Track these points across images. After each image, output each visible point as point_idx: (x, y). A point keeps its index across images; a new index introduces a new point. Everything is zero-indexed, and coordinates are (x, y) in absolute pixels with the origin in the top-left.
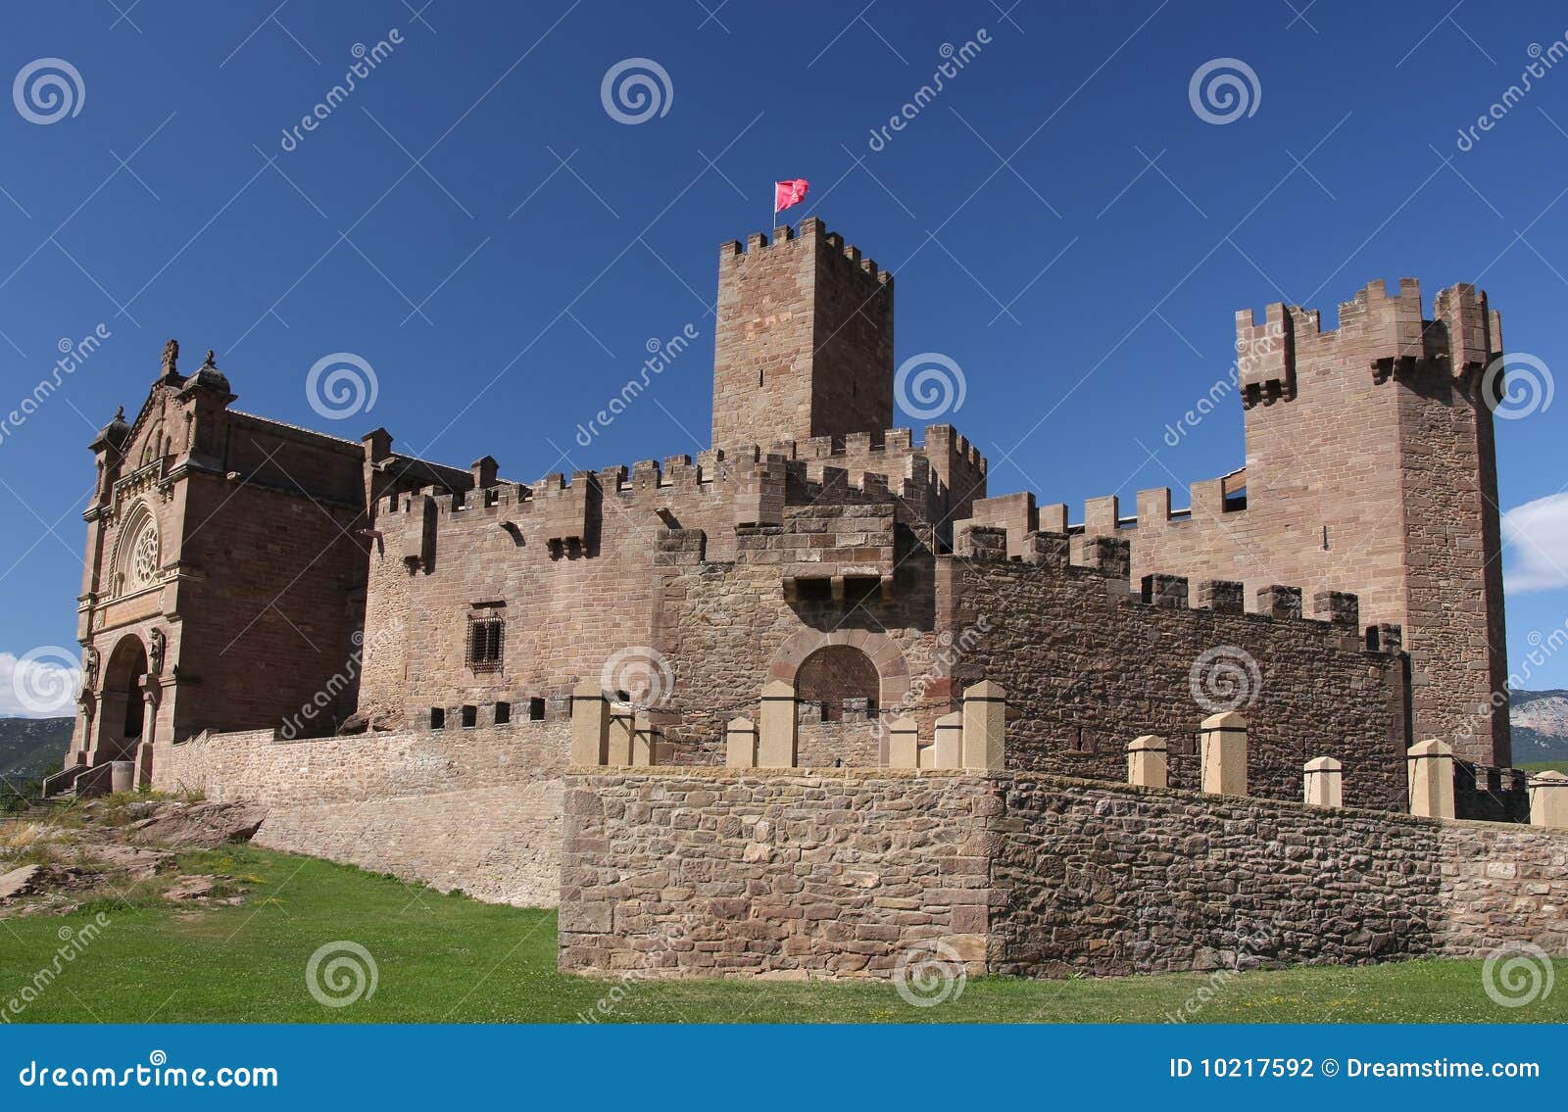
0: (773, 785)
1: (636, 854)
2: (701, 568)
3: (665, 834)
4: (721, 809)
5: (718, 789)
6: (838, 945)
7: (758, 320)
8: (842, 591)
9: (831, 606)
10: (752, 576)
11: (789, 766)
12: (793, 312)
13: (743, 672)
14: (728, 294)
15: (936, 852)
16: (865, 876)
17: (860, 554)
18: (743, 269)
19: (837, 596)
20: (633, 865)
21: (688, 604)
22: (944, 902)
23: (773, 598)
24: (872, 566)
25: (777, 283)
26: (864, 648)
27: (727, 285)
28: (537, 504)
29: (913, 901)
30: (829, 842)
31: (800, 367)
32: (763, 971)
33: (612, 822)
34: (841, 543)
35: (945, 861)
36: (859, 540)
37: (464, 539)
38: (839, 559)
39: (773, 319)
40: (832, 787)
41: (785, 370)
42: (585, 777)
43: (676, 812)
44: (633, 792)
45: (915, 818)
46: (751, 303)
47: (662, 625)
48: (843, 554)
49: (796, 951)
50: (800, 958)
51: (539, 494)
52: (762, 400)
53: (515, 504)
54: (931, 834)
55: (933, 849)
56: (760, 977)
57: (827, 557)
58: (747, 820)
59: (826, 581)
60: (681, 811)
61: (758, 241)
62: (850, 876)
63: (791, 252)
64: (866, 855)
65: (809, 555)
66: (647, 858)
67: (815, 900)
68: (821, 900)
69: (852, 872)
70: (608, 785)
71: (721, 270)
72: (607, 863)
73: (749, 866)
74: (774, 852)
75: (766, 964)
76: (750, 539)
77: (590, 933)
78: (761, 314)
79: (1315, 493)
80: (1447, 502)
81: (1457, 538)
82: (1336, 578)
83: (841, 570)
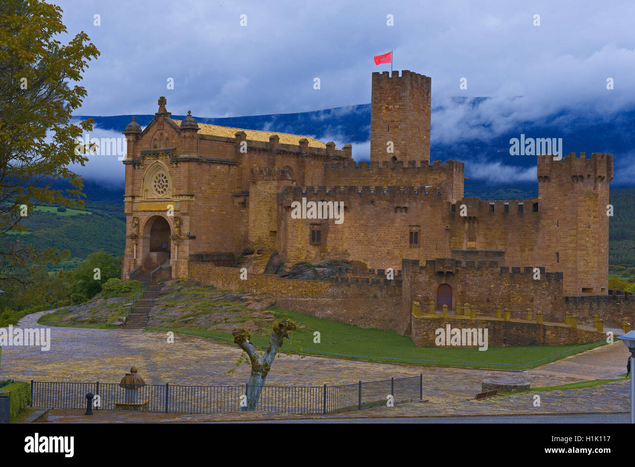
2: (419, 267)
7: (387, 106)
8: (446, 274)
9: (443, 276)
10: (429, 269)
12: (400, 106)
17: (449, 268)
23: (433, 274)
24: (451, 270)
25: (394, 94)
26: (450, 284)
28: (332, 193)
34: (446, 265)
36: (449, 265)
39: (392, 106)
41: (396, 127)
46: (384, 98)
52: (389, 136)
53: (323, 192)
57: (443, 268)
58: (441, 325)
59: (443, 272)
63: (400, 83)
65: (440, 267)
78: (388, 104)
79: (556, 210)
80: (589, 216)
81: (592, 226)
82: (560, 235)
83: (446, 270)
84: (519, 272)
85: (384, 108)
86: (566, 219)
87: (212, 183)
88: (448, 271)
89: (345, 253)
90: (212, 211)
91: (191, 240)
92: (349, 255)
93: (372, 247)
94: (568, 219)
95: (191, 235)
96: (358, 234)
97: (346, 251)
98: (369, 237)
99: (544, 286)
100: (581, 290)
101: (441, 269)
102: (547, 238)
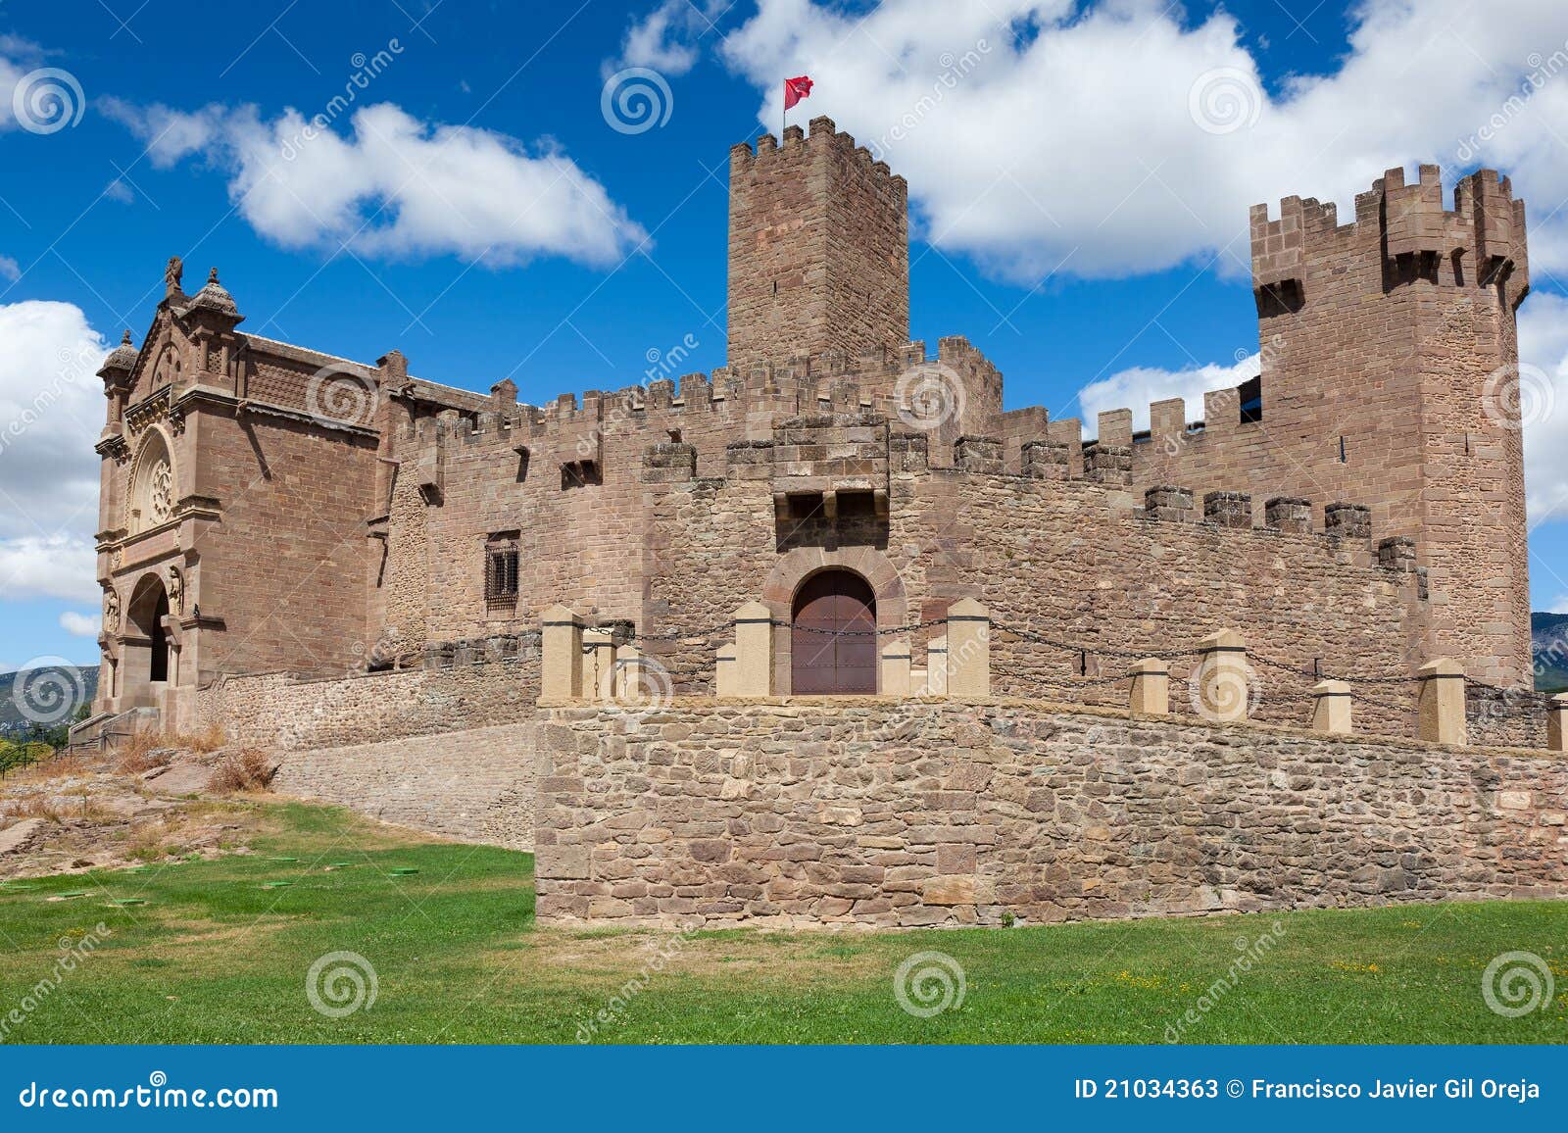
0: (750, 715)
1: (612, 793)
2: (693, 485)
3: (640, 771)
4: (697, 743)
5: (693, 721)
6: (822, 889)
7: (770, 228)
8: (835, 507)
9: (824, 524)
10: (744, 492)
11: (765, 693)
12: (805, 220)
13: (737, 596)
14: (739, 202)
15: (921, 786)
16: (848, 813)
17: (850, 466)
18: (754, 173)
19: (830, 512)
20: (609, 804)
21: (680, 523)
22: (928, 840)
23: (766, 517)
24: (864, 480)
25: (788, 189)
26: (860, 569)
27: (737, 191)
28: (551, 426)
29: (898, 840)
30: (809, 777)
31: (814, 278)
32: (746, 917)
33: (586, 758)
34: (833, 454)
35: (929, 797)
36: (851, 451)
37: (479, 465)
38: (830, 472)
39: (785, 226)
40: (810, 717)
41: (798, 281)
42: (557, 710)
43: (652, 746)
44: (607, 725)
45: (897, 750)
46: (762, 210)
47: (653, 546)
48: (834, 467)
49: (778, 894)
50: (783, 903)
51: (551, 416)
52: (776, 313)
53: (528, 427)
54: (914, 766)
55: (916, 782)
56: (745, 924)
57: (818, 470)
58: (724, 753)
59: (817, 497)
60: (657, 745)
61: (767, 145)
62: (832, 814)
63: (801, 155)
64: (845, 790)
65: (800, 468)
66: (621, 797)
67: (797, 840)
68: (803, 840)
69: (834, 809)
70: (580, 719)
71: (732, 174)
72: (582, 803)
73: (730, 803)
74: (752, 789)
75: (747, 911)
76: (740, 453)
77: (565, 879)
78: (773, 223)
79: (1329, 401)
83: (831, 486)
85: (761, 236)
88: (845, 484)
90: (287, 554)
91: (207, 632)
94: (1382, 426)
95: (209, 613)
97: (595, 612)
101: (802, 477)
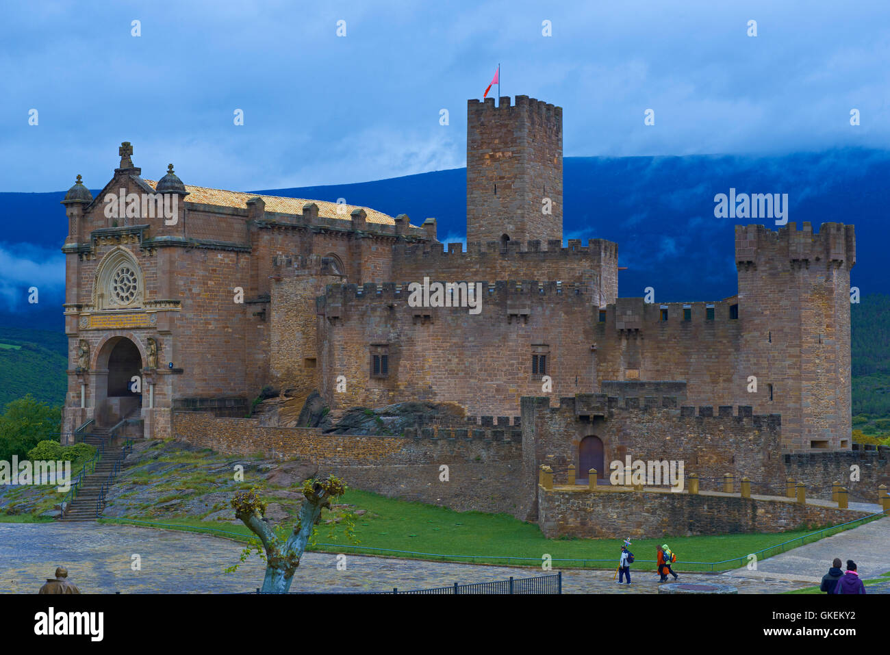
1: (562, 511)
2: (550, 410)
7: (492, 154)
8: (593, 419)
9: (589, 423)
10: (565, 412)
12: (513, 152)
14: (474, 133)
17: (598, 409)
23: (573, 421)
24: (601, 413)
26: (599, 436)
27: (473, 127)
28: (405, 294)
31: (518, 186)
34: (593, 405)
36: (598, 404)
39: (501, 154)
41: (509, 187)
46: (487, 141)
48: (593, 409)
52: (496, 203)
53: (392, 293)
57: (588, 410)
59: (588, 416)
61: (490, 103)
63: (510, 115)
65: (583, 409)
78: (494, 150)
79: (766, 315)
80: (820, 324)
81: (825, 340)
82: (774, 356)
83: (593, 414)
84: (710, 415)
85: (487, 157)
86: (782, 330)
87: (209, 282)
88: (596, 414)
89: (429, 391)
90: (210, 327)
91: (176, 376)
92: (435, 394)
93: (472, 380)
94: (785, 330)
95: (176, 367)
96: (449, 360)
97: (430, 387)
98: (467, 364)
99: (751, 437)
100: (809, 444)
101: (585, 411)
102: (753, 360)
